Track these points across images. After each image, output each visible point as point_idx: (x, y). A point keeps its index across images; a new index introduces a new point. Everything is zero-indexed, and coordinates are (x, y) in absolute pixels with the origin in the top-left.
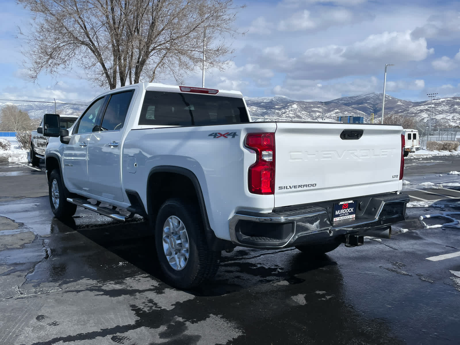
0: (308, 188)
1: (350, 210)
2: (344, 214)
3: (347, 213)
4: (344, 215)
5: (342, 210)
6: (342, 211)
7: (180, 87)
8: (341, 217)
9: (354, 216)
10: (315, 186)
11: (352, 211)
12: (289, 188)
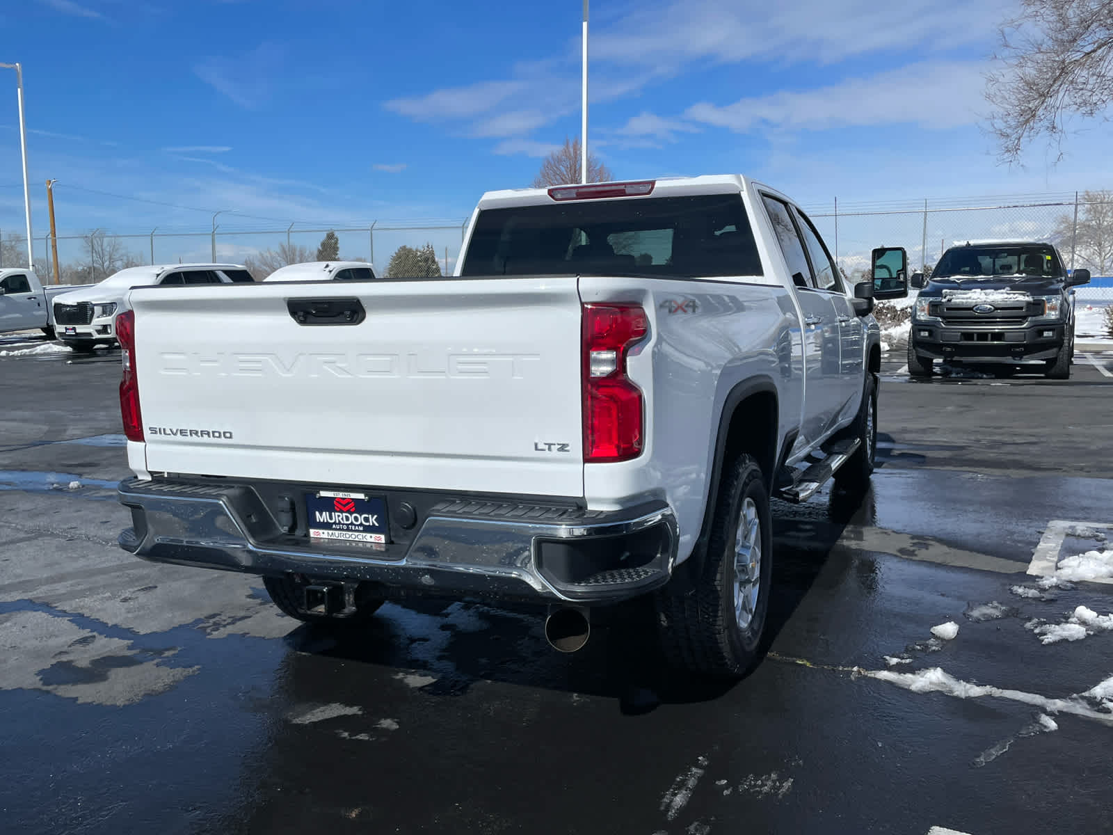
0: (212, 440)
1: (367, 520)
2: (347, 525)
3: (358, 525)
4: (348, 530)
5: (337, 514)
6: (338, 517)
7: (551, 192)
8: (334, 532)
9: (382, 538)
10: (231, 437)
11: (373, 523)
12: (169, 434)
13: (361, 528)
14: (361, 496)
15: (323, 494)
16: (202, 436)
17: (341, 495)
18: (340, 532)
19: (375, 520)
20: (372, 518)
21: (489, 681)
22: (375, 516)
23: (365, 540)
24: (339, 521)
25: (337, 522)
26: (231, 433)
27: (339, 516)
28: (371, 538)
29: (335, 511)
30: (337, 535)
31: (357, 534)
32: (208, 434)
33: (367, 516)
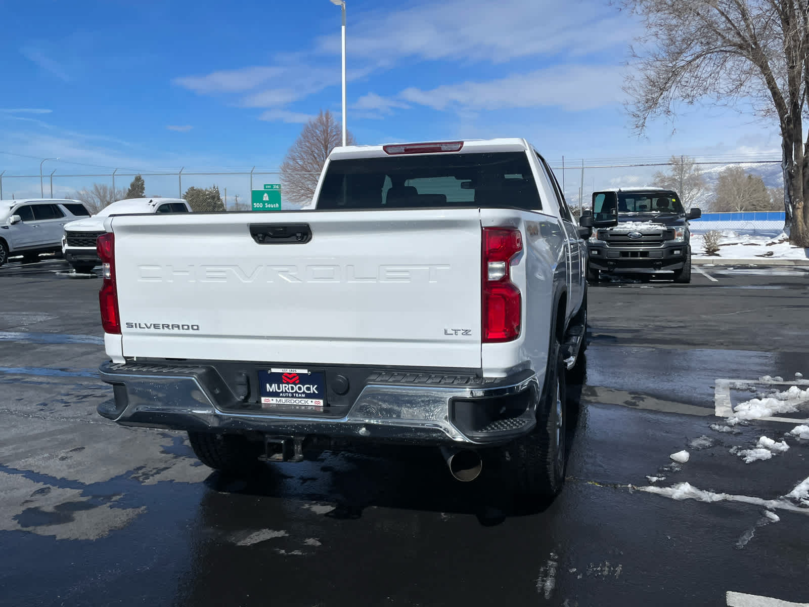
0: (181, 331)
1: (308, 389)
2: (292, 393)
3: (301, 393)
4: (293, 397)
5: (284, 385)
7: (385, 148)
8: (281, 399)
9: (321, 402)
10: (198, 329)
11: (313, 391)
12: (143, 328)
13: (304, 396)
14: (305, 371)
15: (274, 370)
16: (173, 328)
17: (288, 371)
18: (286, 399)
19: (315, 389)
20: (313, 387)
21: (375, 507)
22: (316, 386)
23: (306, 404)
24: (285, 390)
25: (284, 391)
26: (198, 326)
27: (285, 387)
28: (311, 402)
29: (283, 383)
30: (283, 401)
31: (300, 400)
32: (178, 327)
33: (309, 386)
